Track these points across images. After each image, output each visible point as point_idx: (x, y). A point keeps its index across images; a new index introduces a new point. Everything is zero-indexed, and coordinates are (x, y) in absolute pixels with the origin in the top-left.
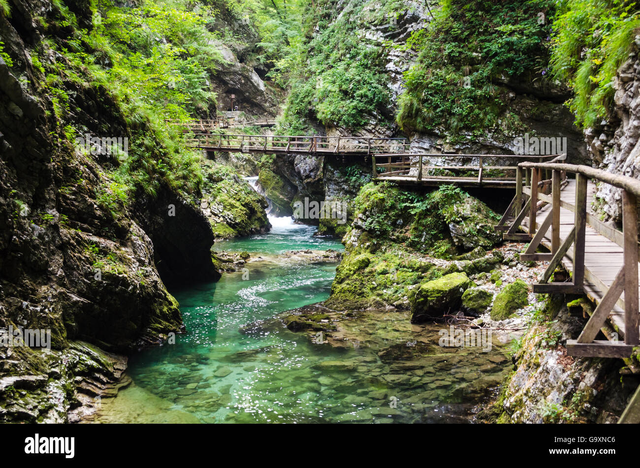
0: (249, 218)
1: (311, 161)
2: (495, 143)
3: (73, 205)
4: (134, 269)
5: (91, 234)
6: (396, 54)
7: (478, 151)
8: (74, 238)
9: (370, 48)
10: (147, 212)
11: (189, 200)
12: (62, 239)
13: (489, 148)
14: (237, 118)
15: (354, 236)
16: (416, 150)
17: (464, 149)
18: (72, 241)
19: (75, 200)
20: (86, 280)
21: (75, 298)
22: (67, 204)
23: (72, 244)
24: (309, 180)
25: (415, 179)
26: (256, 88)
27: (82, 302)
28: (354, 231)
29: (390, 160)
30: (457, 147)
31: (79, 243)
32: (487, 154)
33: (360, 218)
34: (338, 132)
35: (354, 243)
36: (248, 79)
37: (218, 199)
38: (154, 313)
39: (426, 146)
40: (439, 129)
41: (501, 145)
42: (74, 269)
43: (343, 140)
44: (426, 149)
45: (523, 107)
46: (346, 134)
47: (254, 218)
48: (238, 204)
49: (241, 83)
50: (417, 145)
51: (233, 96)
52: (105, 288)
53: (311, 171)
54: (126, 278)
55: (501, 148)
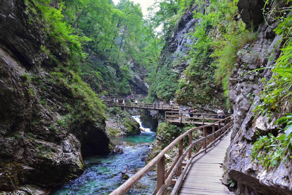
0: (133, 130)
1: (156, 112)
2: (210, 109)
3: (36, 129)
4: (59, 155)
5: (43, 141)
6: (183, 77)
7: (204, 112)
8: (31, 143)
9: (175, 74)
10: (80, 130)
11: (99, 126)
12: (24, 144)
13: (208, 111)
14: (140, 97)
15: (156, 142)
16: (181, 111)
17: (198, 111)
18: (30, 144)
19: (38, 127)
20: (33, 160)
21: (26, 167)
22: (33, 129)
23: (30, 145)
24: (154, 118)
25: (179, 122)
26: (146, 87)
27: (29, 169)
28: (157, 140)
29: (172, 114)
30: (196, 110)
31: (33, 144)
32: (207, 113)
33: (159, 136)
34: (163, 102)
35: (156, 145)
36: (144, 85)
37: (123, 123)
38: (69, 172)
39: (185, 109)
40: (189, 103)
41: (212, 110)
42: (28, 155)
43: (165, 105)
44: (185, 111)
45: (220, 96)
46: (166, 103)
47: (135, 130)
48: (129, 125)
49: (142, 86)
50: (181, 109)
51: (139, 90)
52: (42, 163)
53: (155, 115)
54: (51, 159)
55: (212, 111)
